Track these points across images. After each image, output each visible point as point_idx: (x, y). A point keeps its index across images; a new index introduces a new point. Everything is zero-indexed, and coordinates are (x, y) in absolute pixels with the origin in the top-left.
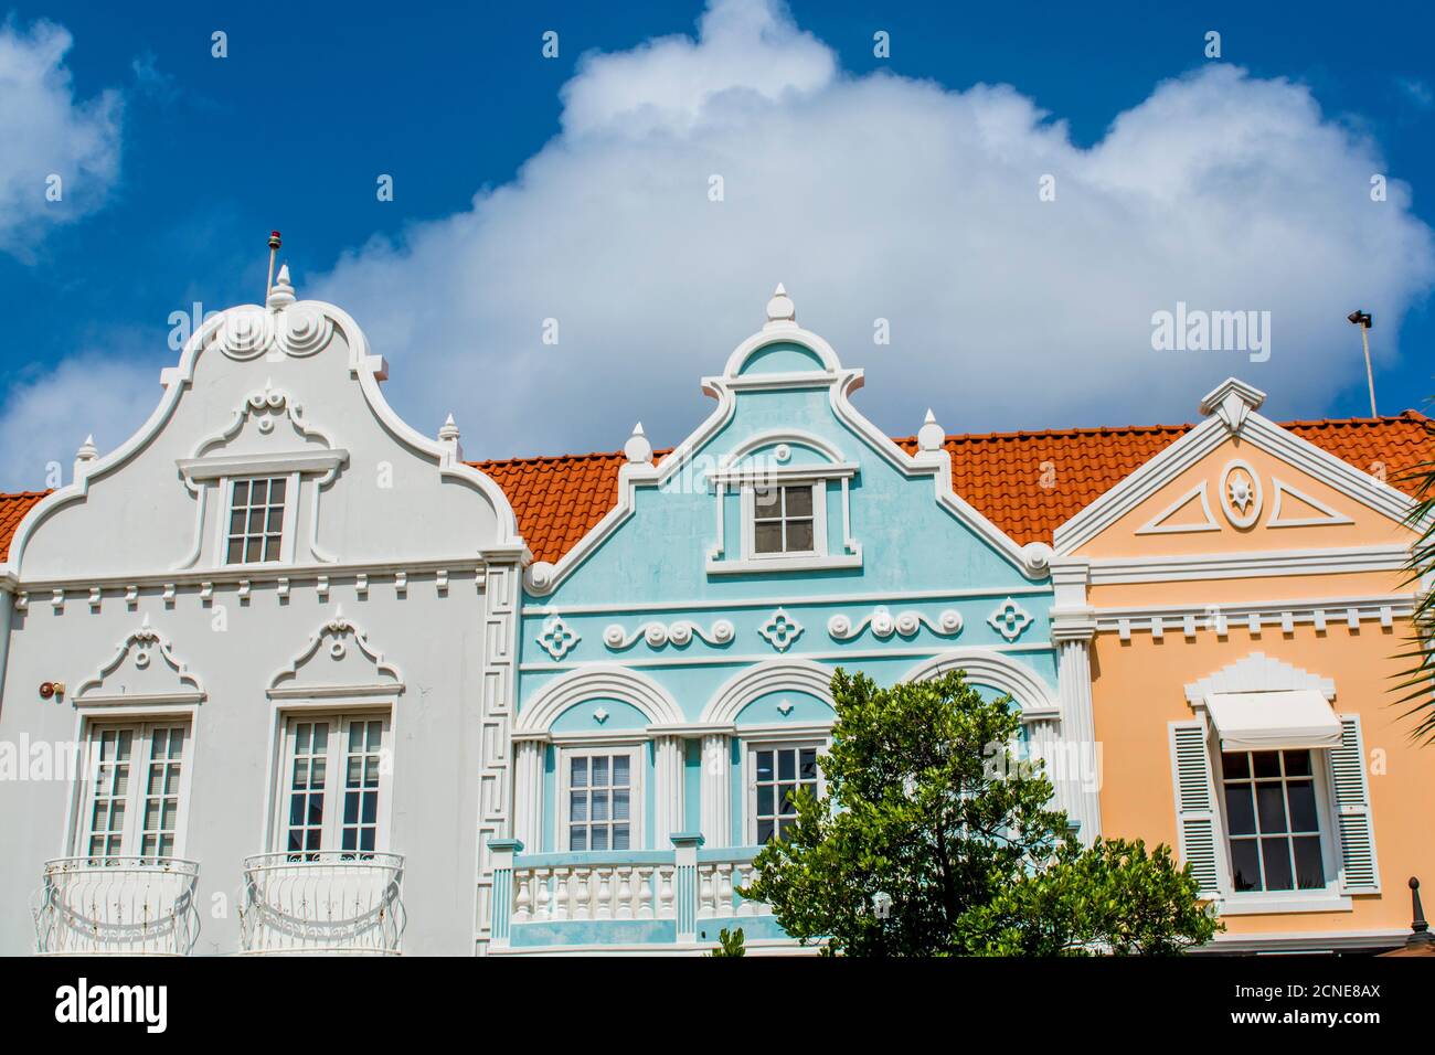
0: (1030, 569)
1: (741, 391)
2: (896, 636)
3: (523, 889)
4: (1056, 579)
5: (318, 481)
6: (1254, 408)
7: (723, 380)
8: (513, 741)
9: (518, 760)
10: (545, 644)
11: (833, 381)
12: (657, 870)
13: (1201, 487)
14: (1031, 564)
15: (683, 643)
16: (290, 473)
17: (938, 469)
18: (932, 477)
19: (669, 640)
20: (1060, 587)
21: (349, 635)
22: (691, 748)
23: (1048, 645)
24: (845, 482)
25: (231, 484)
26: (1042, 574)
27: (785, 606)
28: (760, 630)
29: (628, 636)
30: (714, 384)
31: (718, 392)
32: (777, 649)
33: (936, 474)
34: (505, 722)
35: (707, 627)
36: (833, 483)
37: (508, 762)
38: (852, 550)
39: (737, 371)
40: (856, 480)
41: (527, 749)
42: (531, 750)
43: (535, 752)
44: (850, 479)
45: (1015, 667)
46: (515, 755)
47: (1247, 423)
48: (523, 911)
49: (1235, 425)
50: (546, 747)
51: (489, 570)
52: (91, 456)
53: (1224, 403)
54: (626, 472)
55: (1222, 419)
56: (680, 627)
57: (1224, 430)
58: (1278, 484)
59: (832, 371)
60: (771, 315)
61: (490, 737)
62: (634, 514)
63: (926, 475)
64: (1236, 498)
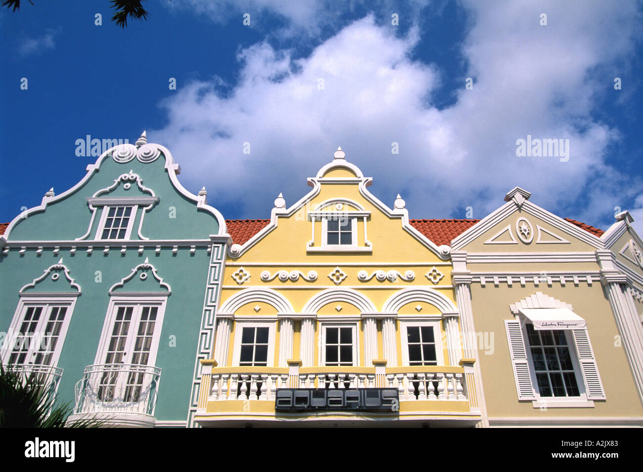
0: (442, 255)
1: (323, 183)
2: (386, 280)
3: (216, 384)
4: (453, 259)
5: (145, 209)
6: (527, 199)
7: (315, 179)
8: (217, 318)
9: (218, 326)
10: (235, 277)
11: (361, 181)
12: (270, 377)
13: (509, 227)
14: (443, 253)
15: (294, 280)
16: (134, 205)
17: (403, 215)
18: (400, 218)
19: (289, 278)
20: (455, 262)
21: (149, 271)
22: (297, 324)
23: (451, 286)
24: (365, 219)
25: (109, 208)
26: (447, 257)
27: (340, 266)
28: (329, 276)
29: (271, 276)
30: (312, 180)
31: (313, 183)
32: (336, 284)
33: (402, 217)
34: (215, 309)
35: (306, 273)
36: (360, 219)
37: (214, 327)
38: (368, 244)
39: (321, 176)
40: (369, 218)
41: (223, 321)
42: (225, 322)
43: (226, 323)
44: (367, 218)
45: (438, 295)
46: (217, 324)
47: (524, 204)
48: (214, 395)
49: (520, 204)
50: (231, 321)
51: (214, 245)
52: (51, 195)
53: (515, 196)
54: (274, 211)
55: (514, 202)
56: (295, 272)
57: (515, 206)
58: (539, 227)
59: (360, 177)
60: (336, 157)
61: (207, 315)
62: (277, 227)
63: (399, 217)
64: (523, 231)
